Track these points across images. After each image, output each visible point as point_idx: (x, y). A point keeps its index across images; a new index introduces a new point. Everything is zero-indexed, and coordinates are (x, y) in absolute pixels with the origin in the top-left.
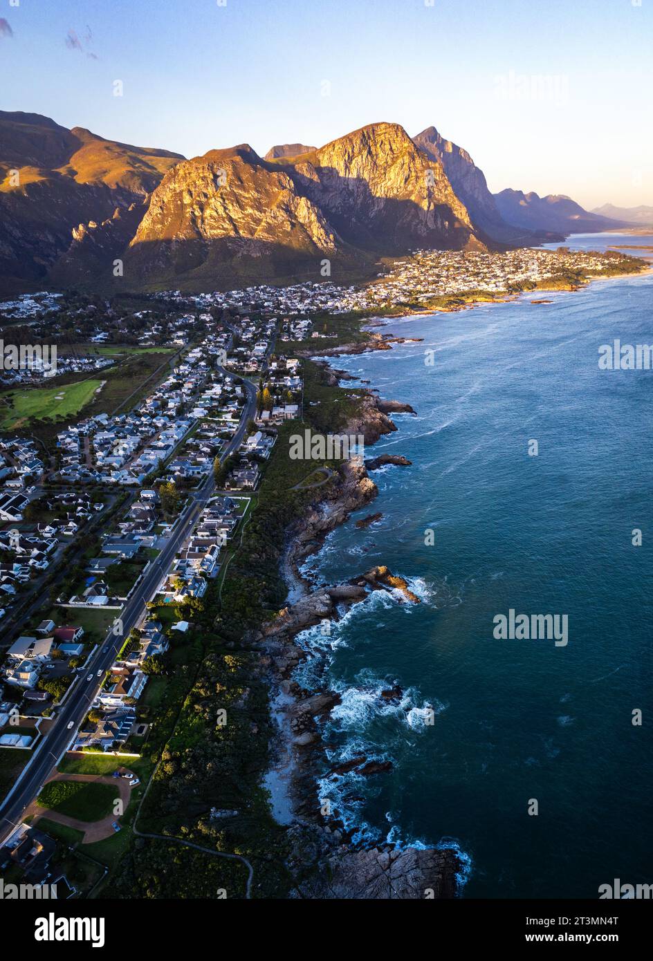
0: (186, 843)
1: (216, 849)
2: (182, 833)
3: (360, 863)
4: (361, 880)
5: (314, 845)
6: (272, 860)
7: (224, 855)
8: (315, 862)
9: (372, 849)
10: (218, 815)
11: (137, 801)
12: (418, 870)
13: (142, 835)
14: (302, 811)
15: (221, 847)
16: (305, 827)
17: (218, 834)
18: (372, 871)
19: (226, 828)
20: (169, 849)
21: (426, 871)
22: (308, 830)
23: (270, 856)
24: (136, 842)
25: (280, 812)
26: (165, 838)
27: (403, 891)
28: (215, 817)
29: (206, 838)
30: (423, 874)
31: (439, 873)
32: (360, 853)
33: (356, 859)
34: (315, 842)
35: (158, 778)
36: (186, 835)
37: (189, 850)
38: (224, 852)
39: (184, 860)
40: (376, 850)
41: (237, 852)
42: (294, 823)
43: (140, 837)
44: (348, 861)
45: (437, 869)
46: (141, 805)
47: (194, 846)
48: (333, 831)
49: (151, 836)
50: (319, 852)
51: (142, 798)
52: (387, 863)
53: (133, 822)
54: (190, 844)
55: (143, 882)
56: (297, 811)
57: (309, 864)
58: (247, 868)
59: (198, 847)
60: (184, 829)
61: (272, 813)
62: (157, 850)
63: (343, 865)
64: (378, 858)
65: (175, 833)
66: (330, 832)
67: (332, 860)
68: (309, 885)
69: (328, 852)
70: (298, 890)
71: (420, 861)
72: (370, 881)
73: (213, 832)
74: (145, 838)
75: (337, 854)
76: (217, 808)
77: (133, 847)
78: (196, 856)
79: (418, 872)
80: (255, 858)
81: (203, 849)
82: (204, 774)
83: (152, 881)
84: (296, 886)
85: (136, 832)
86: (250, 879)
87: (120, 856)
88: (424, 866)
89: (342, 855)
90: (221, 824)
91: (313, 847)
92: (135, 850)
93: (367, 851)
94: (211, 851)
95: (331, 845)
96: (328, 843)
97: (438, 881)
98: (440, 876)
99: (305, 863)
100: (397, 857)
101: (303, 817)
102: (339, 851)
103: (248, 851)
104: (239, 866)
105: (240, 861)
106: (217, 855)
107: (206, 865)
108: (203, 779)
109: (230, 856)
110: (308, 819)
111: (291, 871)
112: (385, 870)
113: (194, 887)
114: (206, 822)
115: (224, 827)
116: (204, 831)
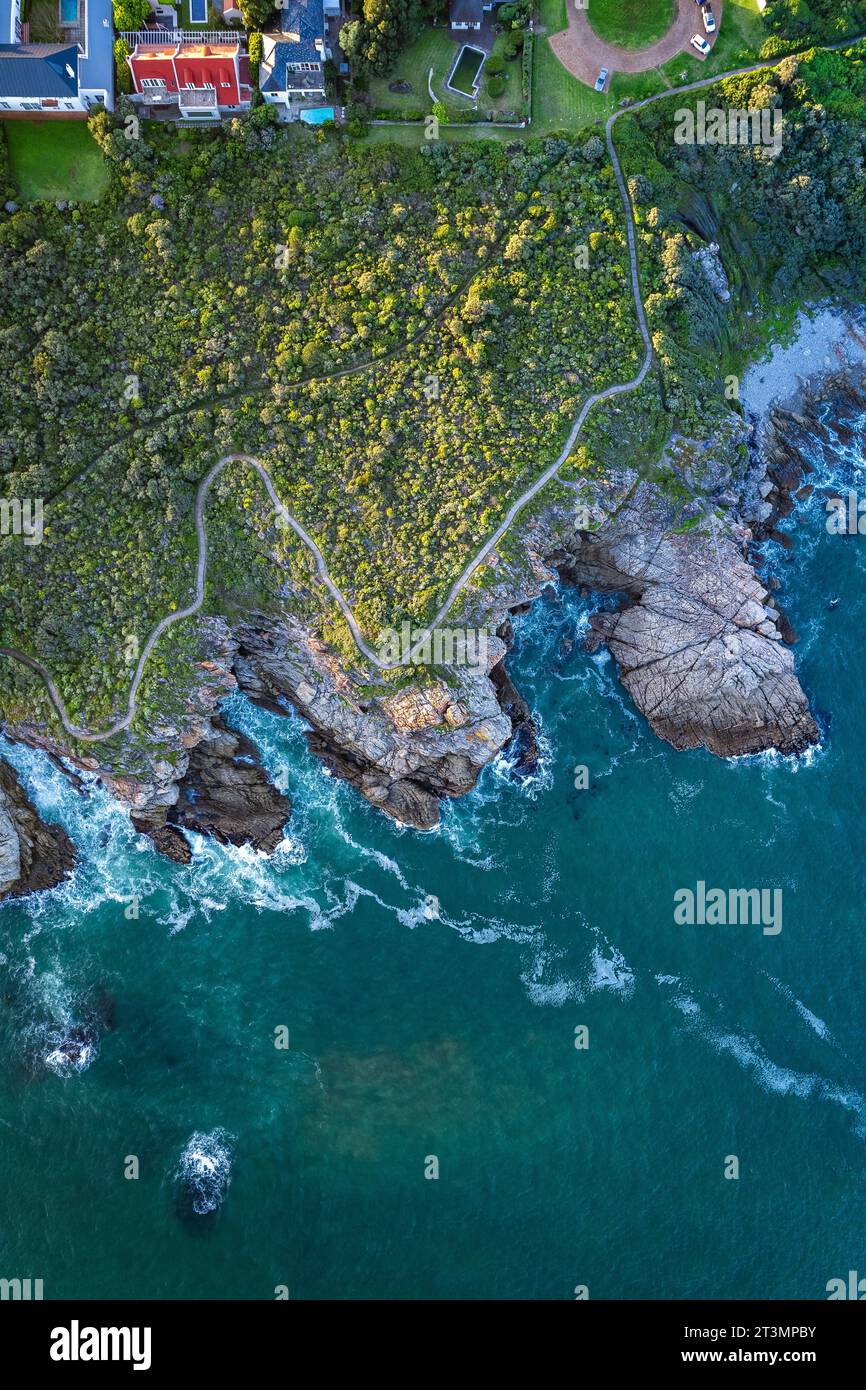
0: (631, 235)
1: (644, 299)
2: (643, 215)
3: (728, 573)
4: (699, 585)
5: (728, 475)
6: (668, 410)
7: (641, 318)
8: (697, 490)
9: (764, 586)
10: (708, 264)
11: (667, 82)
12: (756, 682)
13: (609, 142)
14: (783, 423)
15: (653, 305)
16: (753, 445)
17: (672, 286)
18: (722, 599)
19: (689, 293)
20: (607, 212)
21: (760, 694)
22: (750, 452)
23: (673, 403)
24: (592, 141)
25: (762, 381)
26: (622, 188)
27: (708, 665)
28: (700, 260)
29: (656, 267)
30: (754, 692)
31: (766, 720)
32: (747, 566)
33: (732, 563)
34: (735, 475)
35: (729, 90)
36: (645, 226)
37: (622, 249)
38: (645, 314)
39: (601, 252)
40: (763, 593)
41: (657, 338)
42: (754, 419)
43: (603, 140)
44: (723, 550)
45: (771, 715)
46: (662, 96)
47: (633, 254)
48: (767, 499)
49: (615, 161)
50: (718, 490)
51: (676, 86)
52: (748, 621)
53: (625, 105)
54: (632, 246)
55: (537, 202)
56: (779, 414)
57: (689, 481)
58: (637, 371)
59: (634, 261)
60: (653, 215)
61: (755, 367)
62: (596, 189)
63: (714, 543)
64: (750, 603)
65: (639, 203)
66: (765, 495)
67: (714, 521)
68: (653, 497)
69: (724, 506)
70: (638, 483)
71: (775, 681)
72: (704, 603)
73: (672, 273)
74: (606, 153)
75: (728, 526)
76: (719, 255)
77: (581, 141)
78: (617, 268)
79: (752, 683)
80: (661, 378)
81: (634, 272)
82: (778, 182)
83: (543, 217)
84: (643, 475)
85: (608, 126)
86: (622, 388)
87: (556, 130)
88: (768, 690)
89: (731, 536)
90: (694, 283)
91: (723, 473)
92: (578, 149)
93: (755, 578)
94: (636, 290)
95: (739, 506)
96: (741, 499)
97: (749, 721)
98: (760, 723)
99: (688, 475)
100: (766, 637)
101: (772, 430)
102: (735, 525)
103: (666, 359)
104: (635, 357)
105: (641, 354)
106: (635, 306)
107: (610, 295)
108: (766, 186)
109: (644, 330)
110: (773, 442)
111: (664, 454)
112: (733, 623)
113: (566, 297)
114: (685, 247)
115: (690, 289)
116: (668, 256)
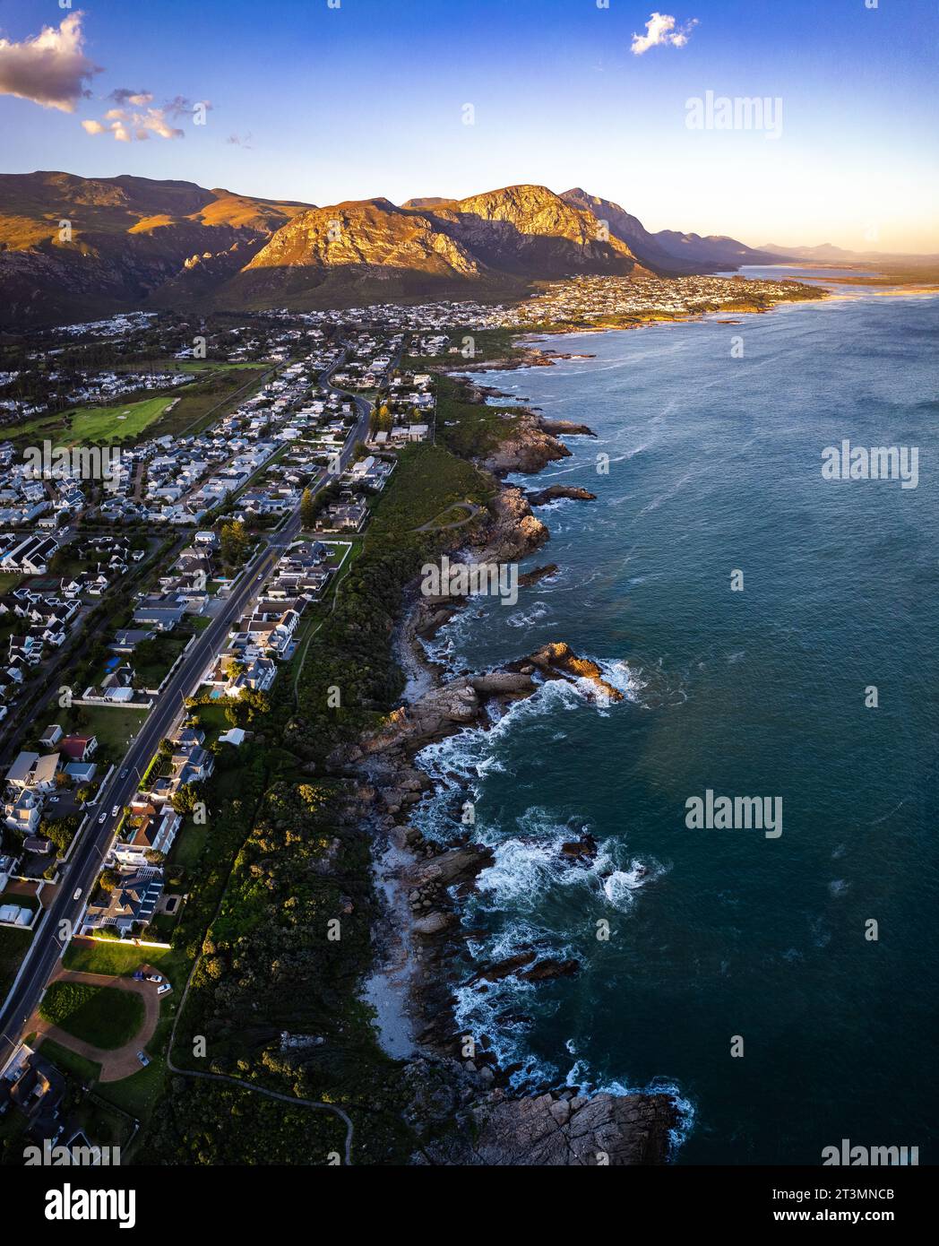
0: (247, 1085)
1: (294, 1095)
2: (239, 1071)
3: (523, 1115)
4: (523, 1139)
5: (449, 1088)
6: (381, 1112)
7: (306, 1103)
8: (451, 1114)
9: (543, 1094)
10: (293, 1043)
11: (170, 1018)
12: (613, 1125)
13: (181, 1072)
14: (429, 1038)
15: (301, 1091)
16: (434, 1063)
17: (295, 1073)
18: (541, 1127)
19: (306, 1064)
20: (223, 1095)
21: (624, 1126)
22: (439, 1067)
23: (378, 1106)
24: (173, 1083)
25: (392, 1040)
26: (214, 1077)
27: (588, 1155)
28: (288, 1047)
29: (277, 1078)
30: (621, 1130)
31: (645, 1129)
32: (522, 1101)
33: (516, 1110)
34: (451, 1084)
35: (198, 984)
36: (245, 1073)
37: (252, 1095)
38: (304, 1099)
39: (247, 1111)
40: (548, 1097)
41: (326, 1099)
42: (416, 1056)
43: (178, 1075)
44: (503, 1112)
45: (642, 1124)
46: (175, 1025)
47: (260, 1089)
48: (479, 1068)
49: (194, 1073)
50: (457, 1100)
51: (176, 1014)
52: (565, 1115)
53: (167, 1050)
54: (254, 1088)
55: (191, 1140)
56: (421, 1038)
57: (441, 1117)
58: (343, 1122)
59: (265, 1091)
60: (241, 1065)
61: (380, 1041)
62: (204, 1095)
63: (495, 1118)
64: (552, 1108)
65: (229, 1071)
66: (475, 1069)
67: (479, 1111)
68: (441, 1147)
69: (471, 1099)
70: (425, 1153)
71: (617, 1112)
72: (539, 1140)
73: (287, 1069)
74: (187, 1077)
75: (486, 1103)
76: (291, 1033)
77: (170, 1090)
78: (264, 1105)
79: (613, 1128)
80: (354, 1107)
81: (273, 1094)
82: (268, 978)
83: (203, 1140)
84: (421, 1148)
85: (171, 1067)
86: (349, 1137)
87: (153, 1104)
88: (623, 1119)
89: (494, 1104)
90: (298, 1056)
91: (446, 1092)
92: (173, 1095)
93: (535, 1098)
94: (285, 1098)
95: (475, 1089)
96: (471, 1086)
97: (641, 1140)
98: (646, 1134)
99: (435, 1116)
100: (582, 1106)
101: (430, 1047)
102: (488, 1098)
103: (344, 1098)
104: (331, 1119)
105: (332, 1113)
106: (295, 1104)
107: (280, 1118)
108: (266, 987)
109: (315, 1104)
110: (439, 1050)
111: (412, 1127)
112: (562, 1125)
113: (266, 1149)
114: (274, 1054)
115: (303, 1062)
116: (273, 1067)
